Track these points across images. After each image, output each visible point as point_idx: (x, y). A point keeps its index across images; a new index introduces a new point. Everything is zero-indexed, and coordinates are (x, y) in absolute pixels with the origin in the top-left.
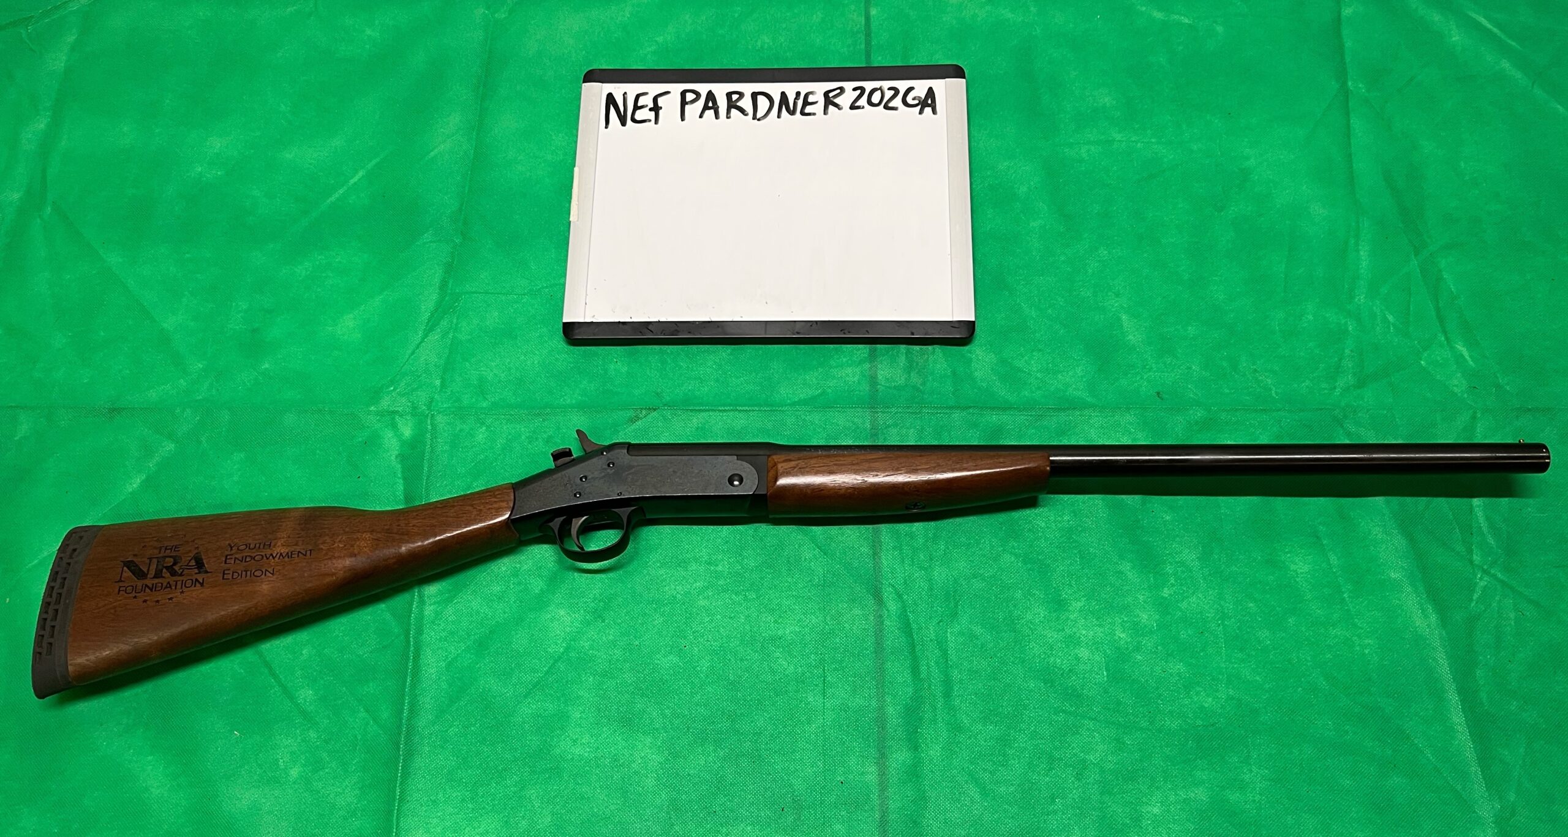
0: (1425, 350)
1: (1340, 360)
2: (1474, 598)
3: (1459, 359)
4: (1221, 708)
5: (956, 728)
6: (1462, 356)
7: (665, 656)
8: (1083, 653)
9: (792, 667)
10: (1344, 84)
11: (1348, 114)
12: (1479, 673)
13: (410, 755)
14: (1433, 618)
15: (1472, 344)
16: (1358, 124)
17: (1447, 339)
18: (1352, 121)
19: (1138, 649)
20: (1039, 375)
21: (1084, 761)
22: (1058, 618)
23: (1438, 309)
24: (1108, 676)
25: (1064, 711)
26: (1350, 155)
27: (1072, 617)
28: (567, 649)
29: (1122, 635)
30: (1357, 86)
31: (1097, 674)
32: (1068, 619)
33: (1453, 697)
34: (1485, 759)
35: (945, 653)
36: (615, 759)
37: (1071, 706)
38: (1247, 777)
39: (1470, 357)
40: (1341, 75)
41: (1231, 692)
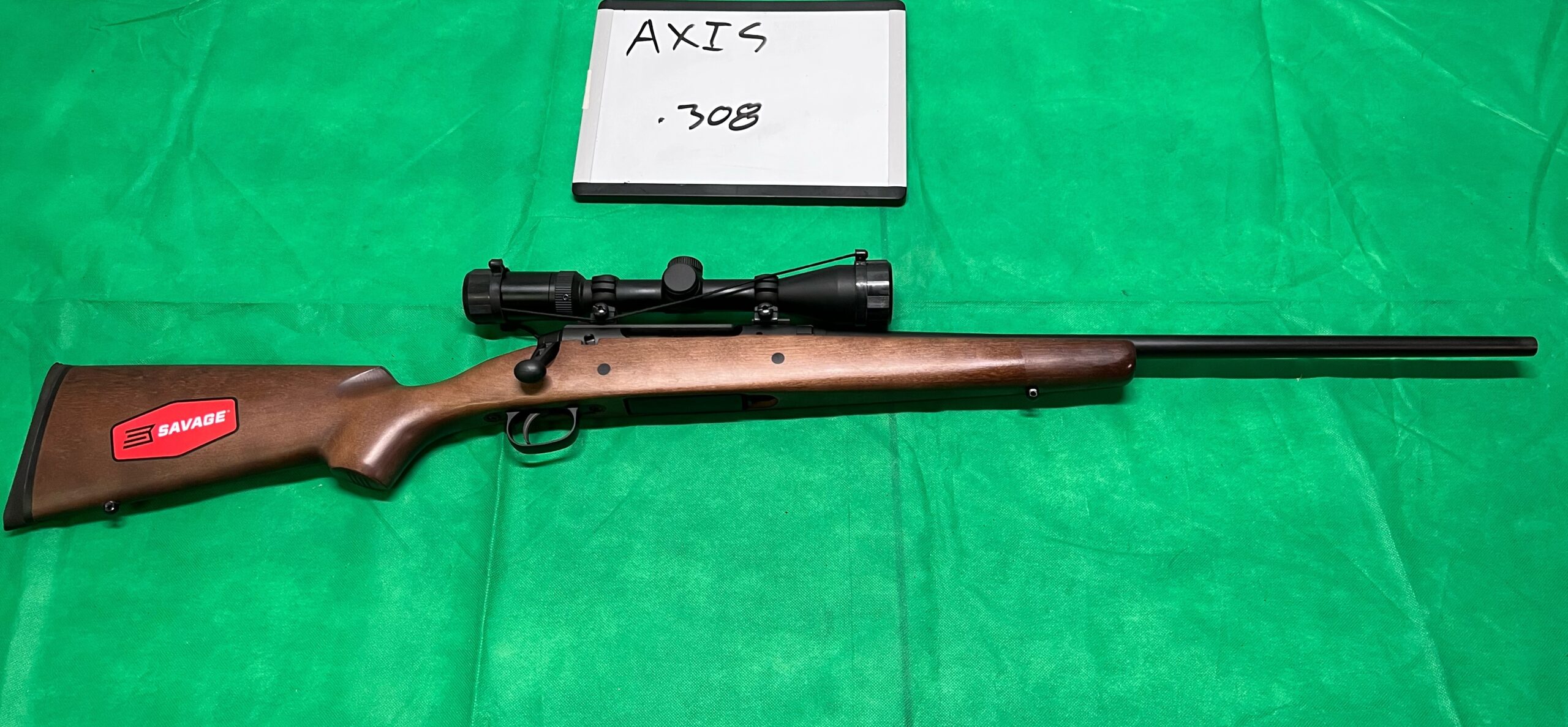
0: (1345, 256)
1: (1275, 265)
2: (1397, 449)
3: (1374, 264)
4: (1188, 537)
5: (962, 553)
6: (1376, 261)
7: (714, 499)
8: (1070, 495)
9: (821, 507)
10: (1267, 55)
11: (1271, 78)
12: (1404, 508)
13: (496, 578)
14: (1363, 463)
15: (1383, 252)
16: (1277, 85)
17: (1363, 249)
18: (1275, 83)
19: (1114, 491)
20: (1023, 277)
21: (1073, 580)
22: (1046, 467)
23: (1353, 226)
24: (1090, 512)
25: (1055, 540)
26: (1275, 110)
27: (1058, 466)
28: (630, 494)
29: (1101, 480)
30: (1277, 58)
31: (1081, 510)
32: (1054, 466)
33: (1383, 527)
34: (1414, 577)
35: (952, 495)
36: (672, 580)
37: (1060, 536)
38: (1213, 592)
39: (1383, 262)
40: (1264, 49)
41: (1197, 525)
